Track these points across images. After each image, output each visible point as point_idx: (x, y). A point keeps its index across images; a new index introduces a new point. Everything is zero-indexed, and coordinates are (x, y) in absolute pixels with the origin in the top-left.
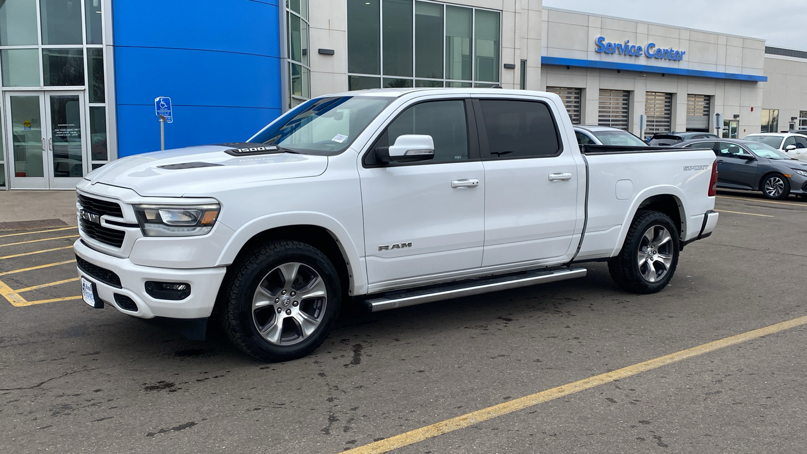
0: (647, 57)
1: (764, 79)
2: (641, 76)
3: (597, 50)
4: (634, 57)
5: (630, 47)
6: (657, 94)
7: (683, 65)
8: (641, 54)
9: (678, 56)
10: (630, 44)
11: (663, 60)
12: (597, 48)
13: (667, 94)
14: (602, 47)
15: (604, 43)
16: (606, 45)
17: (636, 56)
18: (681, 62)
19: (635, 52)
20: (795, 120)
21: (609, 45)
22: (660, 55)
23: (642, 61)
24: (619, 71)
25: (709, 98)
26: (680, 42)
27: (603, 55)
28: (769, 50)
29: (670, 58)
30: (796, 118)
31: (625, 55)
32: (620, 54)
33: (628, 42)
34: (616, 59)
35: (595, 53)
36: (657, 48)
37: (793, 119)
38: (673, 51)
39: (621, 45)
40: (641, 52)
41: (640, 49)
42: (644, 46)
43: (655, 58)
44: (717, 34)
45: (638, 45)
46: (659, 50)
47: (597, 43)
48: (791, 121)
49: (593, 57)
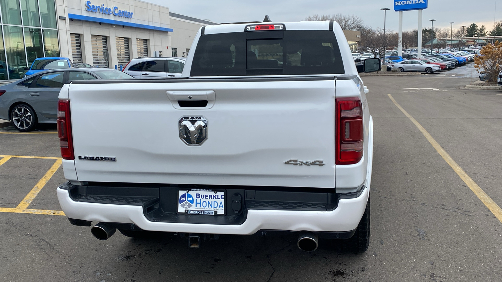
0: (114, 15)
1: (171, 30)
2: (112, 27)
3: (87, 9)
4: (107, 15)
5: (105, 8)
6: (121, 38)
7: (133, 21)
8: (111, 13)
9: (129, 16)
10: (105, 7)
11: (122, 17)
12: (87, 8)
13: (125, 38)
14: (90, 8)
15: (90, 5)
16: (91, 6)
17: (108, 14)
18: (131, 19)
19: (107, 12)
20: (184, 54)
21: (93, 6)
22: (121, 14)
23: (112, 18)
24: (100, 23)
25: (146, 41)
26: (129, 7)
27: (90, 12)
28: (172, 14)
29: (126, 17)
30: (185, 53)
31: (102, 13)
32: (99, 13)
33: (103, 5)
34: (98, 16)
35: (86, 11)
36: (118, 10)
37: (183, 53)
38: (127, 12)
39: (100, 7)
40: (111, 12)
41: (110, 10)
42: (112, 8)
43: (118, 16)
44: (147, 3)
45: (108, 8)
46: (120, 11)
47: (86, 5)
48: (182, 54)
49: (85, 14)
